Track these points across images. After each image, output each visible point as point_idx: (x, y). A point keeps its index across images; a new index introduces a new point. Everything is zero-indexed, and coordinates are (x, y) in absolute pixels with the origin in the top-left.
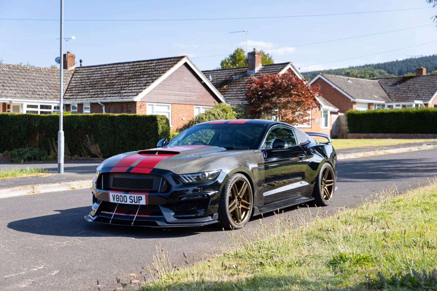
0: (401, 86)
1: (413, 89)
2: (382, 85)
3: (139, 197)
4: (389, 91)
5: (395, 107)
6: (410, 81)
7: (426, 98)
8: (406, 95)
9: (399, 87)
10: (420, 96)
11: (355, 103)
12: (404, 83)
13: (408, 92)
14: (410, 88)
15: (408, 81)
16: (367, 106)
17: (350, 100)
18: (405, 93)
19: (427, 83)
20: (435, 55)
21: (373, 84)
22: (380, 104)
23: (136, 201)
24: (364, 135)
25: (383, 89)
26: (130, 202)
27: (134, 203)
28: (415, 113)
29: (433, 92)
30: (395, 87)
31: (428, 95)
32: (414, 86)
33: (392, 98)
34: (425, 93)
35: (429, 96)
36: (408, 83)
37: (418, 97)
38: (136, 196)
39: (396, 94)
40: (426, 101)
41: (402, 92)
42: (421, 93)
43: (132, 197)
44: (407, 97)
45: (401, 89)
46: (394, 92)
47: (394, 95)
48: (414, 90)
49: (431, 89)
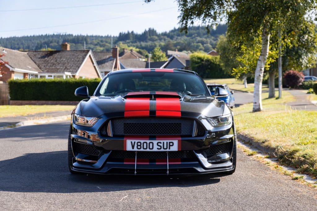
0: (50, 59)
1: (60, 62)
2: (31, 57)
3: (170, 143)
4: (39, 63)
5: (47, 77)
6: (56, 55)
7: (74, 71)
8: (55, 67)
9: (48, 60)
10: (68, 68)
11: (13, 72)
12: (51, 57)
13: (57, 64)
14: (57, 61)
15: (55, 55)
16: (22, 75)
17: (9, 69)
18: (53, 65)
19: (72, 57)
20: (35, 35)
21: (24, 56)
22: (34, 74)
23: (165, 147)
24: (26, 102)
25: (33, 61)
26: (158, 149)
27: (162, 150)
28: (74, 82)
29: (78, 66)
30: (44, 60)
31: (74, 67)
32: (61, 60)
33: (42, 69)
34: (71, 66)
35: (76, 68)
36: (55, 57)
37: (66, 69)
38: (165, 142)
39: (46, 66)
40: (73, 73)
41: (51, 64)
42: (69, 66)
43: (161, 143)
44: (56, 69)
45: (49, 61)
46: (43, 64)
47: (44, 67)
48: (62, 63)
49: (76, 63)
